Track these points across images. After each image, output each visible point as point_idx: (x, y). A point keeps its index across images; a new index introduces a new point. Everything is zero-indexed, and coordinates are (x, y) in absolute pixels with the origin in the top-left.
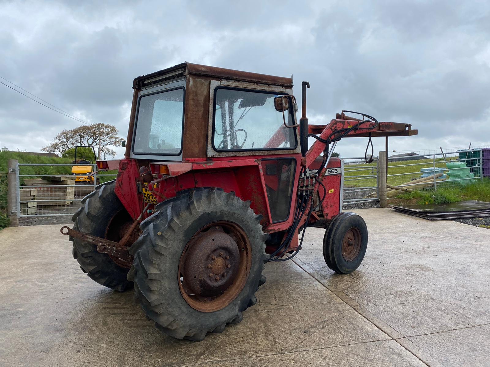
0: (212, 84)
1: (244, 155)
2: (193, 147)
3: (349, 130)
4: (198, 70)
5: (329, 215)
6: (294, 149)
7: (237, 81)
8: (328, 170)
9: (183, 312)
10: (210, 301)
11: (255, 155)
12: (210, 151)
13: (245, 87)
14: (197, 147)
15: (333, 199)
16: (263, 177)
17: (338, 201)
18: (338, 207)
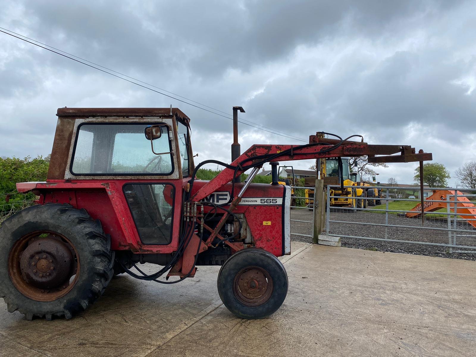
0: (76, 122)
1: (103, 179)
2: (54, 171)
4: (65, 112)
6: (169, 175)
7: (104, 117)
8: (261, 200)
9: (11, 293)
10: (48, 293)
11: (115, 179)
12: (67, 175)
13: (111, 121)
14: (58, 171)
15: (272, 233)
16: (113, 199)
17: (280, 237)
18: (281, 243)
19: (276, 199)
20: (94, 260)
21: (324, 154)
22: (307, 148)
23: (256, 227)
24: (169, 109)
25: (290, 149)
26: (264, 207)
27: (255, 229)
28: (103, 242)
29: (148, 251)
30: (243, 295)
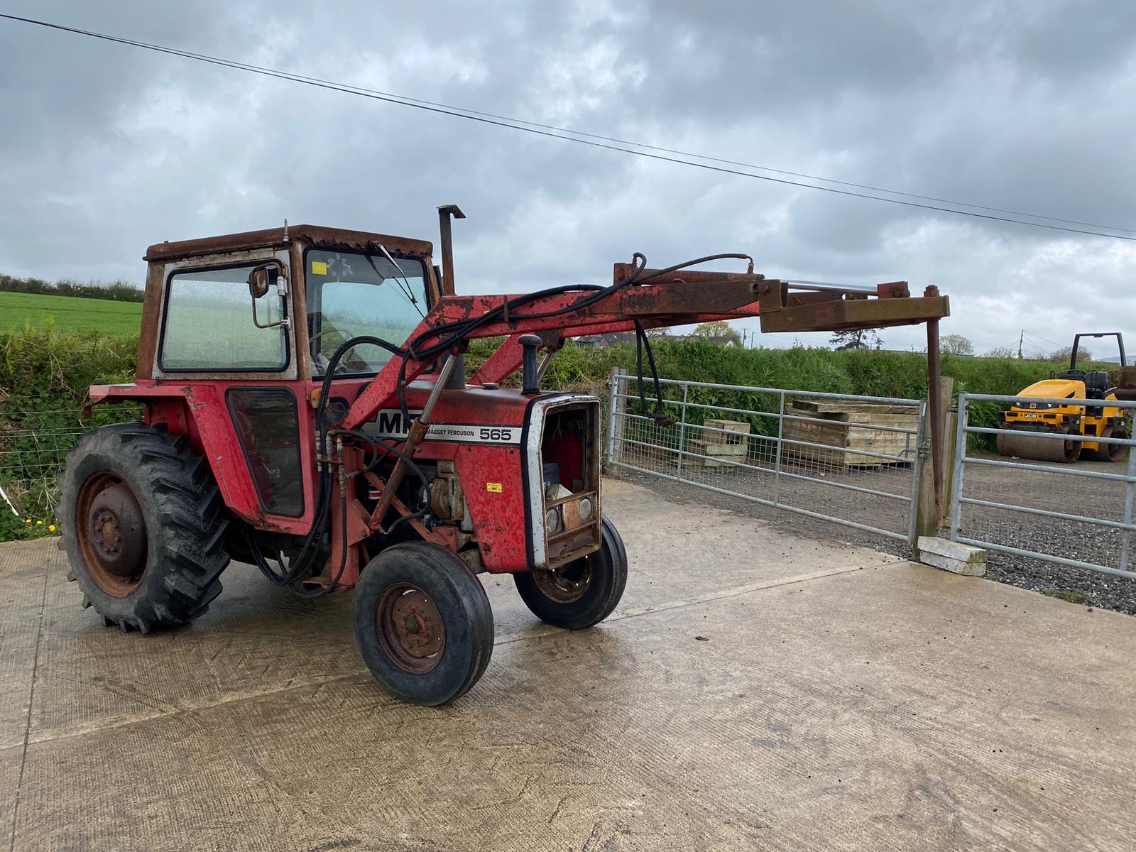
0: (166, 270)
2: (143, 364)
3: (469, 325)
5: (494, 549)
6: (279, 371)
8: (482, 430)
12: (155, 371)
13: (208, 263)
14: (148, 364)
15: (504, 512)
16: (199, 419)
17: (520, 524)
18: (522, 538)
19: (510, 431)
20: (164, 533)
21: (581, 316)
22: (545, 301)
23: (475, 495)
24: (282, 230)
25: (502, 307)
26: (487, 449)
27: (473, 500)
28: (188, 500)
29: (273, 525)
30: (402, 646)
